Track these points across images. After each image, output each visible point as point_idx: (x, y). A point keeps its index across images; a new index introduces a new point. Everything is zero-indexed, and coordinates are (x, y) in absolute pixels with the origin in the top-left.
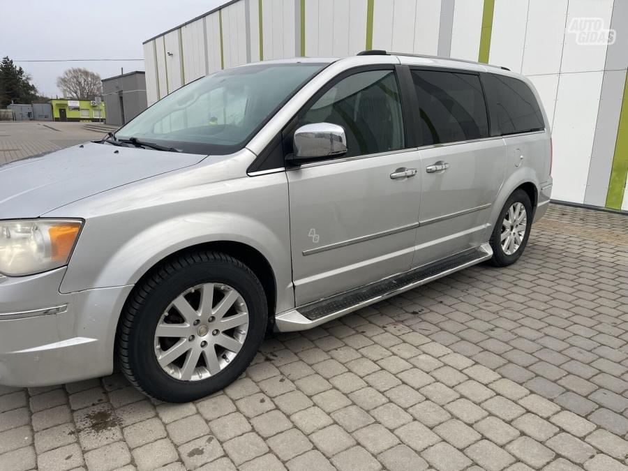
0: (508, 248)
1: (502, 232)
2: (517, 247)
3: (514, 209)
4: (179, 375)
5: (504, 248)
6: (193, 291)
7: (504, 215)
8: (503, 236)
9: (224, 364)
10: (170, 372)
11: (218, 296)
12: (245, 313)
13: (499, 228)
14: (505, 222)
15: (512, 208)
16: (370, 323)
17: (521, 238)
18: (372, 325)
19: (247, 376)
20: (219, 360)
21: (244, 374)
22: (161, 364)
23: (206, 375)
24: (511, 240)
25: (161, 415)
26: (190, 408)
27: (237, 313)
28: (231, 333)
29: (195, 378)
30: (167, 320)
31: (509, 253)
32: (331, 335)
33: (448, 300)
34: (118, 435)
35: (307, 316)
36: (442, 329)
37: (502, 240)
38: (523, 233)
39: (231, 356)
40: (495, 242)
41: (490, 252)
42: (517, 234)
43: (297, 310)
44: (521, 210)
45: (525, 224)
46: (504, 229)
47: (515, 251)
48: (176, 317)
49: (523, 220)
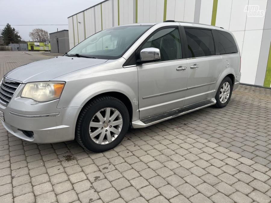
0: (223, 101)
1: (220, 94)
2: (226, 100)
3: (225, 85)
4: (97, 142)
5: (221, 100)
6: (103, 110)
7: (221, 87)
8: (220, 95)
9: (113, 139)
10: (94, 140)
11: (112, 113)
12: (122, 120)
13: (219, 92)
14: (221, 90)
15: (224, 84)
16: (167, 127)
17: (228, 97)
18: (168, 128)
19: (121, 145)
20: (112, 137)
21: (120, 144)
22: (91, 137)
23: (107, 143)
24: (224, 97)
25: (91, 156)
26: (101, 155)
27: (118, 120)
28: (116, 127)
29: (103, 143)
30: (94, 121)
31: (223, 102)
32: (152, 131)
33: (198, 120)
34: (76, 162)
35: (144, 122)
36: (196, 130)
37: (220, 97)
38: (229, 95)
39: (116, 136)
40: (217, 98)
41: (215, 101)
42: (226, 94)
43: (140, 120)
44: (228, 85)
45: (229, 91)
46: (221, 93)
47: (225, 102)
48: (97, 120)
49: (229, 89)
